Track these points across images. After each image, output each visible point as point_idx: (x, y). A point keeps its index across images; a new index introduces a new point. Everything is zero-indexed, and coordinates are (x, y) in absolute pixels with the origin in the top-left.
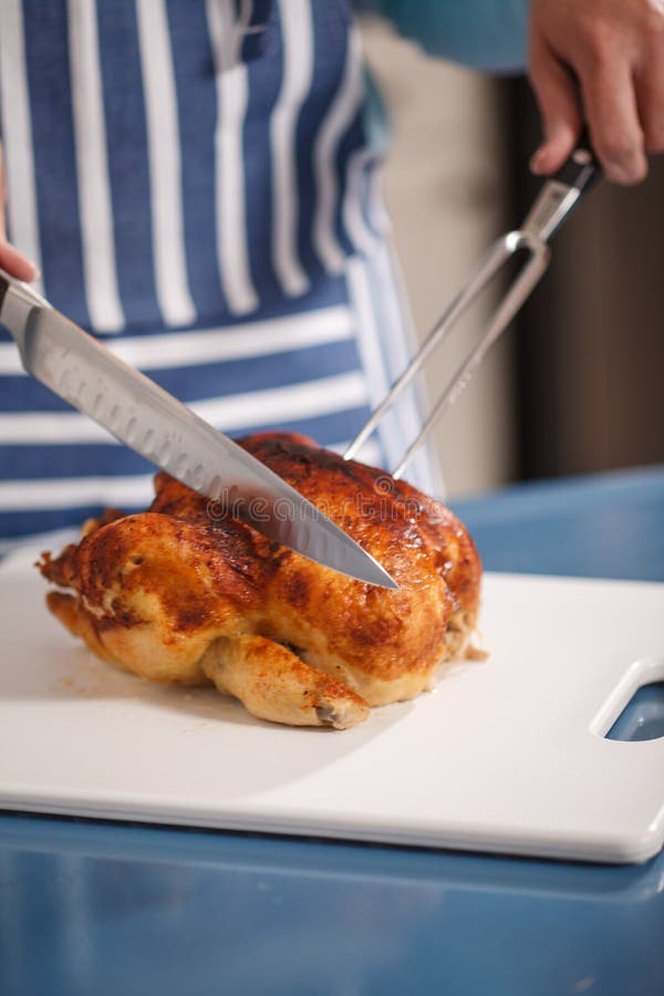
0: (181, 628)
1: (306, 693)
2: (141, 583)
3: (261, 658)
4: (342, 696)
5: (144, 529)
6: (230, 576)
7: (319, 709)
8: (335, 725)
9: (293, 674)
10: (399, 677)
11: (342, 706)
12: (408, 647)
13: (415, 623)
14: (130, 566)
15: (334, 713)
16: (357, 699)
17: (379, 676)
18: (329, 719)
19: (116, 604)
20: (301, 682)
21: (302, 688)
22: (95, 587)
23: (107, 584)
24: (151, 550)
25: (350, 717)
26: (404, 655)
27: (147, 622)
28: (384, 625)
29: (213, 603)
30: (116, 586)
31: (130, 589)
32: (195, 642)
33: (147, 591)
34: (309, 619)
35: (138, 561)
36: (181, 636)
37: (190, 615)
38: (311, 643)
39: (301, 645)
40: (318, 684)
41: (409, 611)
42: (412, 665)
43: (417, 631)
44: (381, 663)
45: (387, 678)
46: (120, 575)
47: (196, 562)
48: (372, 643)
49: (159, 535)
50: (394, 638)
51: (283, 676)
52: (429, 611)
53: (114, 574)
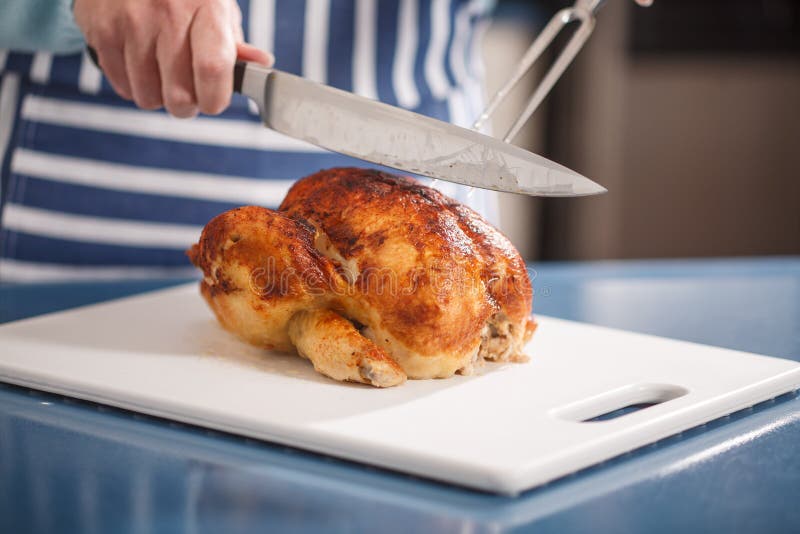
0: (266, 298)
1: (353, 354)
2: (237, 257)
3: (327, 326)
4: (380, 359)
5: (244, 216)
6: (306, 259)
7: (362, 368)
8: (373, 383)
9: (347, 339)
10: (434, 354)
11: (379, 367)
12: (443, 330)
13: (451, 313)
14: (229, 243)
15: (372, 371)
16: (394, 362)
17: (417, 351)
18: (369, 377)
19: (219, 274)
20: (351, 346)
21: (352, 350)
22: (206, 260)
23: (213, 258)
24: (246, 231)
25: (385, 377)
26: (440, 336)
27: (241, 290)
28: (425, 310)
30: (219, 259)
31: (228, 261)
32: (281, 310)
33: (240, 264)
34: (369, 299)
35: (235, 240)
36: (266, 304)
38: (370, 320)
39: (364, 322)
40: (364, 348)
41: (446, 301)
42: (447, 346)
43: (453, 318)
44: (420, 340)
45: (424, 353)
46: (222, 250)
47: (280, 244)
48: (414, 323)
49: (255, 221)
50: (431, 322)
51: (339, 340)
52: (467, 307)
53: (219, 249)
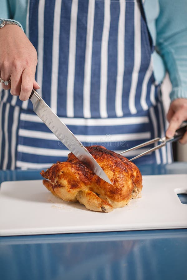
0: (71, 188)
1: (99, 204)
2: (63, 177)
3: (89, 196)
4: (107, 205)
5: (64, 165)
6: (83, 177)
7: (102, 208)
8: (105, 211)
9: (96, 200)
10: (120, 201)
11: (107, 207)
12: (123, 194)
13: (125, 189)
14: (61, 173)
15: (105, 209)
16: (111, 206)
17: (116, 201)
18: (104, 210)
19: (57, 182)
20: (98, 201)
21: (98, 203)
22: (53, 178)
23: (55, 177)
24: (66, 170)
25: (109, 210)
26: (122, 196)
27: (64, 186)
28: (118, 189)
29: (79, 182)
30: (57, 178)
31: (60, 179)
32: (75, 192)
33: (64, 179)
34: (101, 187)
35: (63, 172)
36: (71, 190)
37: (74, 185)
38: (101, 193)
39: (99, 193)
40: (102, 202)
41: (123, 187)
42: (123, 199)
43: (125, 191)
44: (116, 198)
45: (118, 202)
46: (58, 175)
47: (75, 173)
48: (115, 193)
49: (68, 167)
50: (120, 192)
51: (94, 200)
52: (128, 187)
53: (57, 175)
